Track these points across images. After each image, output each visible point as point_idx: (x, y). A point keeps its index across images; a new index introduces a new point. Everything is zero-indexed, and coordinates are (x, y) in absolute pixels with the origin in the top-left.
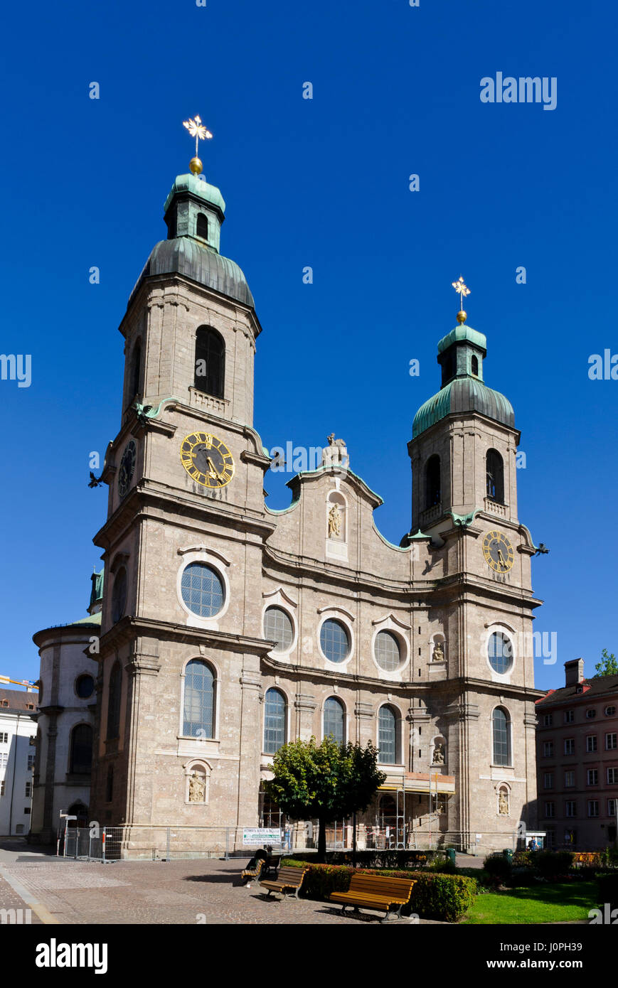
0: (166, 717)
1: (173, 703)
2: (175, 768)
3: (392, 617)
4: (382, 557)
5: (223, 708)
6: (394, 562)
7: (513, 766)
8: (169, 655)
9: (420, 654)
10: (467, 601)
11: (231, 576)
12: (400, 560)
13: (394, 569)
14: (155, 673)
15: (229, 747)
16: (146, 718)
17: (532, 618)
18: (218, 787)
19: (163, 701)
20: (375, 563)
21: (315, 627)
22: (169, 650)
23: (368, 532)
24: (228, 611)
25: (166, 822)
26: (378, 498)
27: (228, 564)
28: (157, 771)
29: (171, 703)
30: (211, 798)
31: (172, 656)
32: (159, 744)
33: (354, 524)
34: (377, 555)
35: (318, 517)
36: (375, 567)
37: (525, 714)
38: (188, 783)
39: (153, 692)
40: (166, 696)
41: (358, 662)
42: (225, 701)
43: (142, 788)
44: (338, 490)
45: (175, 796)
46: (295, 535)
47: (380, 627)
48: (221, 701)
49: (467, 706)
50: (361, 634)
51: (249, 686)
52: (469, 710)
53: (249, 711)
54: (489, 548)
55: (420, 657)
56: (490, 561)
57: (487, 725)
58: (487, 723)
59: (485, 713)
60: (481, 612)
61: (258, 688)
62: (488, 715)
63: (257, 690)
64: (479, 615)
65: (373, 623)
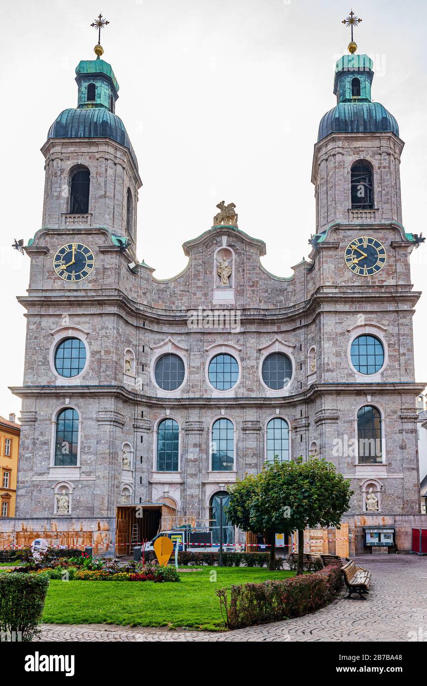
0: (41, 453)
1: (46, 443)
2: (47, 489)
3: (277, 340)
5: (84, 442)
9: (301, 369)
10: (322, 312)
11: (92, 343)
14: (33, 423)
15: (88, 470)
16: (25, 456)
18: (79, 502)
19: (38, 442)
21: (204, 364)
22: (44, 406)
27: (87, 334)
28: (34, 492)
29: (44, 443)
30: (73, 510)
31: (46, 409)
32: (36, 473)
37: (401, 409)
38: (56, 500)
39: (31, 438)
40: (41, 439)
42: (86, 436)
43: (22, 505)
44: (224, 245)
45: (47, 509)
47: (266, 353)
48: (82, 436)
49: (324, 410)
50: (248, 361)
51: (104, 423)
52: (326, 415)
53: (103, 442)
54: (352, 256)
55: (301, 372)
56: (354, 268)
57: (350, 426)
58: (350, 424)
59: (347, 415)
60: (342, 319)
61: (112, 423)
62: (351, 417)
63: (111, 425)
64: (339, 323)
65: (260, 350)
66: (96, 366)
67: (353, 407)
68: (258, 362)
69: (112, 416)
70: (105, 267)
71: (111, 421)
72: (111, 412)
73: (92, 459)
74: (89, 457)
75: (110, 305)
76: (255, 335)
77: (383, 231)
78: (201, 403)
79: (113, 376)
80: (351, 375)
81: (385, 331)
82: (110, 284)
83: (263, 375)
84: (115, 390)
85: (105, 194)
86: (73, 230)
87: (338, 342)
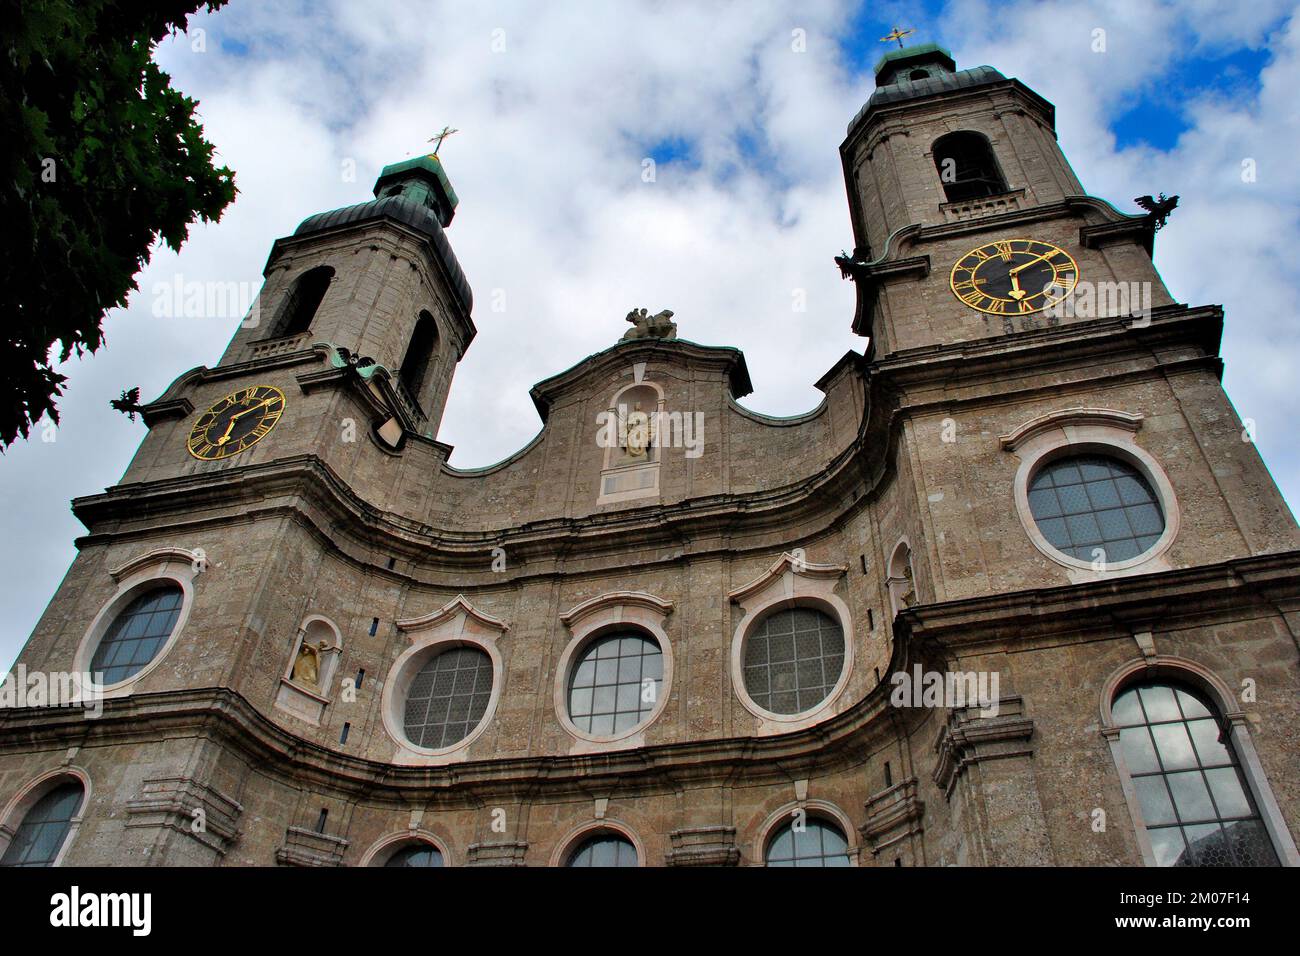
3: (786, 565)
4: (760, 452)
9: (872, 627)
12: (808, 438)
13: (795, 462)
44: (639, 380)
47: (754, 609)
49: (963, 709)
50: (693, 640)
51: (144, 821)
52: (974, 724)
54: (973, 282)
55: (873, 635)
56: (985, 304)
57: (1091, 761)
58: (1089, 753)
59: (1068, 719)
60: (978, 422)
61: (172, 820)
62: (1086, 723)
63: (164, 826)
64: (970, 433)
65: (734, 602)
66: (191, 649)
67: (1087, 685)
68: (727, 636)
69: (179, 796)
71: (169, 813)
72: (182, 780)
75: (284, 490)
76: (716, 565)
77: (1051, 224)
78: (522, 774)
79: (229, 671)
80: (1047, 575)
81: (1136, 427)
82: (299, 449)
83: (749, 677)
84: (206, 705)
85: (352, 298)
86: (256, 363)
87: (977, 485)
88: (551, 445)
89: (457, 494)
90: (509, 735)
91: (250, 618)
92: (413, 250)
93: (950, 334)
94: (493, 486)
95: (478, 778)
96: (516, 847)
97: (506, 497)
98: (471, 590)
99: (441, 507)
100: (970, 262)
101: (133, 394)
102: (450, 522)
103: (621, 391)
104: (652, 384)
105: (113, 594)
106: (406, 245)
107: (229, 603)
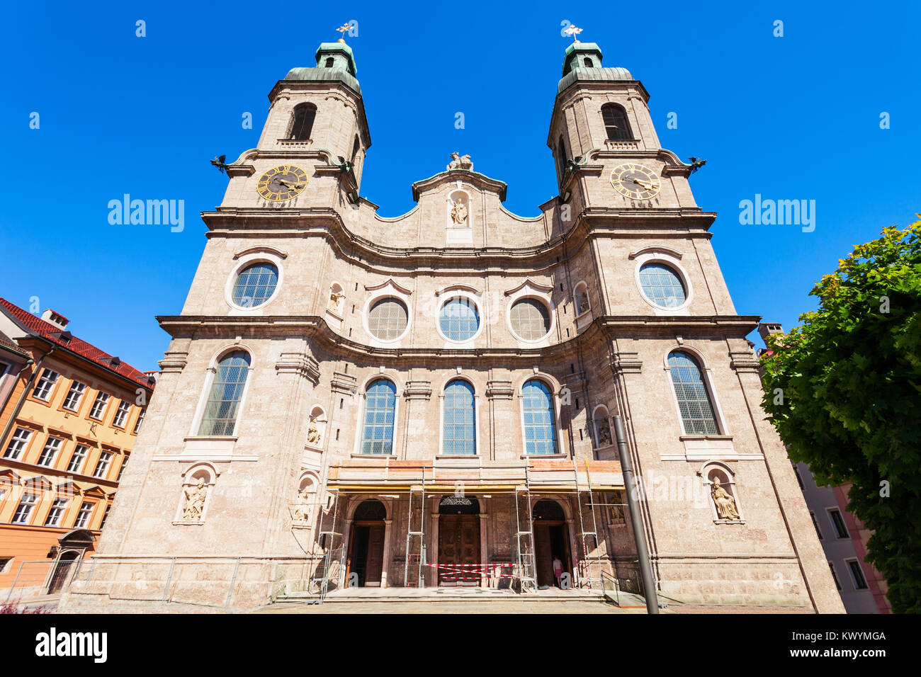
0: (179, 415)
1: (192, 399)
2: (174, 476)
3: (528, 283)
4: (514, 231)
5: (250, 399)
6: (528, 232)
7: (727, 434)
8: (200, 350)
9: (565, 312)
10: (597, 236)
11: (287, 266)
12: (535, 229)
13: (529, 238)
14: (180, 370)
15: (248, 443)
16: (153, 419)
17: (708, 237)
18: (222, 500)
19: (180, 398)
20: (505, 239)
21: (432, 309)
22: (202, 345)
23: (494, 214)
24: (277, 298)
25: (141, 551)
26: (499, 183)
27: (284, 257)
28: (150, 482)
29: (189, 400)
30: (209, 515)
31: (203, 349)
32: (163, 448)
33: (479, 211)
34: (507, 231)
35: (438, 213)
36: (504, 241)
37: (730, 355)
38: (184, 495)
39: (170, 390)
40: (186, 393)
41: (489, 336)
42: (255, 390)
43: (122, 504)
44: (459, 190)
45: (163, 513)
46: (412, 233)
47: (515, 297)
48: (249, 390)
49: (618, 355)
51: (286, 370)
52: (622, 360)
53: (281, 398)
54: (619, 181)
55: (566, 315)
56: (624, 192)
57: (660, 378)
58: (660, 375)
59: (653, 362)
60: (621, 243)
61: (299, 371)
62: (659, 364)
63: (297, 373)
64: (618, 247)
65: (507, 294)
66: (289, 295)
67: (659, 351)
68: (505, 306)
69: (302, 361)
70: (320, 187)
71: (298, 368)
72: (300, 354)
73: (259, 425)
74: (255, 422)
75: (320, 224)
76: (499, 277)
77: (651, 160)
78: (429, 355)
79: (311, 306)
80: (646, 309)
81: (679, 257)
82: (323, 204)
83: (513, 323)
84: (310, 323)
85: (331, 126)
86: (288, 152)
87: (621, 269)
88: (423, 212)
89: (382, 229)
90: (418, 337)
91: (316, 283)
92: (353, 102)
93: (610, 202)
94: (397, 227)
95: (411, 355)
96: (427, 382)
97: (404, 233)
98: (395, 274)
99: (377, 234)
100: (618, 171)
101: (222, 159)
102: (380, 242)
103: (452, 192)
104: (464, 191)
105: (236, 263)
106: (349, 98)
107: (304, 275)
